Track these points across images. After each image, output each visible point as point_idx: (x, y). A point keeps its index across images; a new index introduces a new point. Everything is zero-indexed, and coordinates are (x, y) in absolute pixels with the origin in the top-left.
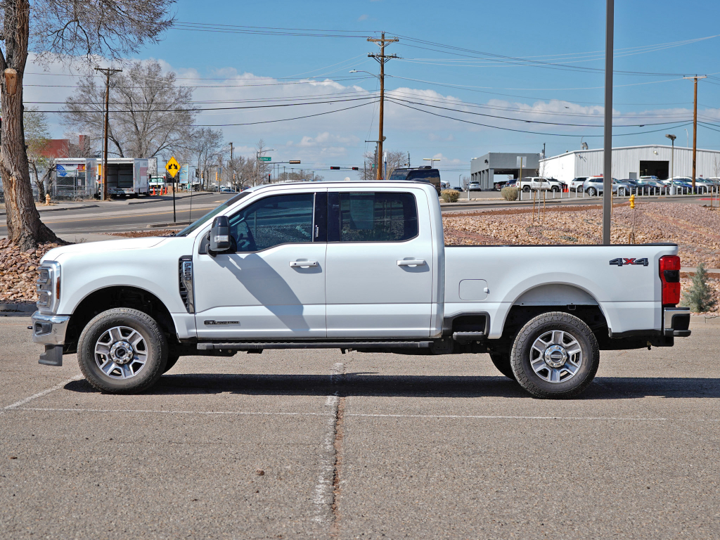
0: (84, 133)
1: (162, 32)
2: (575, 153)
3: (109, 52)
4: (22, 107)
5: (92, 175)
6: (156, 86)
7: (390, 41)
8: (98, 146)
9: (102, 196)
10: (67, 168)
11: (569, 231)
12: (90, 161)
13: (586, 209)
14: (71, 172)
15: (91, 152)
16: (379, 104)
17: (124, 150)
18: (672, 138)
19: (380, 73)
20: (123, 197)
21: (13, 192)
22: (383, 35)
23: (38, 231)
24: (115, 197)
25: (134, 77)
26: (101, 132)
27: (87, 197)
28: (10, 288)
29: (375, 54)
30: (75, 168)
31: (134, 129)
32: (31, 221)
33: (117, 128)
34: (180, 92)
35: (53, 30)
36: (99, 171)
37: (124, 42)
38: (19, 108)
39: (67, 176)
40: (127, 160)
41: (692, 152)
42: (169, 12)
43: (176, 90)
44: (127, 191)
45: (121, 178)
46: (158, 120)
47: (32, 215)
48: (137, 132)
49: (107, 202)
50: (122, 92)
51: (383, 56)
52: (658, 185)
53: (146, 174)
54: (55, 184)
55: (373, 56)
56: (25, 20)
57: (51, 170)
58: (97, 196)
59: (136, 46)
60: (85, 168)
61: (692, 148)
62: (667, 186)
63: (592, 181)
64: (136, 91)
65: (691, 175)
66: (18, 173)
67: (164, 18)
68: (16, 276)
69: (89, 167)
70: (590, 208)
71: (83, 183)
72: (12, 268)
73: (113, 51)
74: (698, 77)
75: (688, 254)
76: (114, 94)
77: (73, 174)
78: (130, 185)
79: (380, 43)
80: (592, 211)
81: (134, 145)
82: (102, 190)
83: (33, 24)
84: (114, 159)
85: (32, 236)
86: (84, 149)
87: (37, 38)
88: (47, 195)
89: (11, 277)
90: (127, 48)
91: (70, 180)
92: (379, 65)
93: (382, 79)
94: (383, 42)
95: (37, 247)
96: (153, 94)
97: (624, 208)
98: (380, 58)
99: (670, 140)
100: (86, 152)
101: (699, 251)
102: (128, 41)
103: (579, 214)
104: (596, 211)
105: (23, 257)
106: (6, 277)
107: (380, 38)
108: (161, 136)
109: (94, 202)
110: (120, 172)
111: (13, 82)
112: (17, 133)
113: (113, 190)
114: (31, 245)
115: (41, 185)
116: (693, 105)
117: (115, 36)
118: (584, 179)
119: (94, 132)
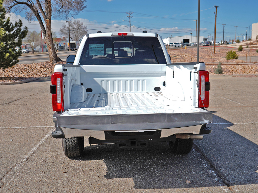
0: (64, 36)
1: (84, 9)
2: (170, 38)
3: (71, 15)
4: (51, 29)
5: (67, 45)
6: (79, 25)
7: (132, 13)
8: (68, 39)
9: (69, 50)
10: (61, 44)
11: (174, 55)
12: (66, 42)
13: (176, 50)
14: (62, 45)
15: (66, 40)
16: (129, 28)
17: (73, 40)
19: (129, 21)
20: (74, 50)
21: (50, 49)
22: (130, 12)
23: (57, 59)
24: (72, 50)
25: (74, 24)
26: (68, 36)
27: (66, 50)
28: (51, 73)
30: (63, 44)
31: (75, 35)
32: (55, 56)
33: (71, 35)
34: (84, 27)
35: (57, 10)
36: (68, 45)
37: (74, 13)
38: (50, 29)
39: (61, 46)
40: (74, 42)
42: (85, 4)
43: (83, 26)
44: (75, 49)
45: (73, 46)
46: (80, 33)
47: (55, 55)
48: (76, 36)
49: (70, 51)
50: (72, 27)
51: (130, 17)
52: (188, 44)
53: (78, 45)
54: (59, 47)
55: (128, 17)
56: (51, 6)
57: (58, 44)
58: (68, 50)
59: (77, 13)
60: (65, 44)
62: (190, 44)
63: (175, 44)
64: (75, 27)
65: (195, 42)
66: (51, 44)
67: (84, 6)
68: (52, 70)
69: (66, 44)
70: (177, 49)
71: (65, 47)
72: (51, 68)
73: (72, 15)
75: (201, 59)
76: (70, 28)
77: (63, 45)
78: (75, 47)
80: (177, 50)
81: (75, 39)
82: (69, 49)
83: (52, 8)
84: (71, 42)
85: (55, 60)
86: (64, 40)
87: (53, 12)
88: (57, 50)
89: (51, 70)
90: (75, 14)
91: (62, 47)
92: (129, 19)
93: (130, 22)
94: (130, 14)
95: (57, 62)
96: (78, 27)
97: (184, 49)
99: (191, 34)
100: (65, 40)
101: (203, 58)
102: (75, 12)
103: (175, 51)
104: (178, 50)
105: (54, 65)
106: (50, 70)
108: (81, 36)
109: (68, 51)
110: (73, 45)
111: (48, 22)
112: (50, 35)
113: (71, 49)
114: (55, 62)
115: (56, 48)
117: (72, 11)
118: (173, 43)
119: (66, 36)
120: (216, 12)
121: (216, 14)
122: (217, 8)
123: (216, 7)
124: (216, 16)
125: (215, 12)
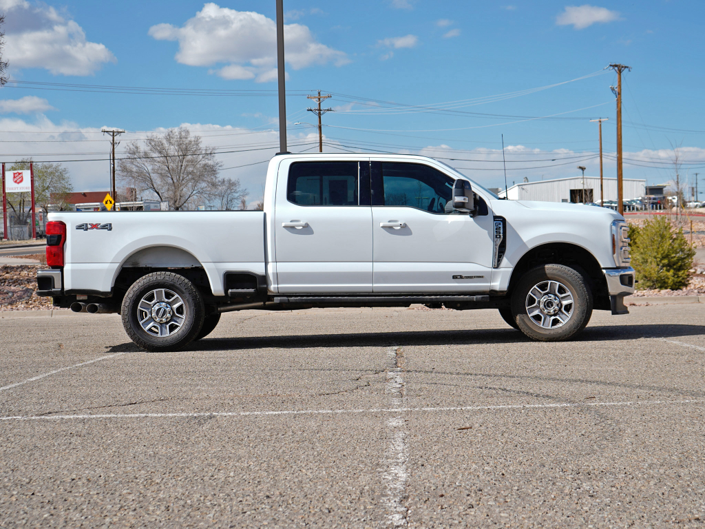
0: (131, 186)
2: (519, 186)
7: (325, 97)
18: (582, 169)
19: (318, 124)
22: (319, 93)
29: (313, 109)
41: (600, 180)
48: (174, 183)
51: (320, 110)
61: (599, 177)
74: (602, 120)
79: (317, 99)
92: (317, 117)
94: (319, 99)
98: (317, 112)
107: (317, 96)
116: (599, 142)
120: (620, 86)
121: (619, 94)
122: (620, 72)
123: (620, 69)
124: (619, 102)
125: (616, 85)
